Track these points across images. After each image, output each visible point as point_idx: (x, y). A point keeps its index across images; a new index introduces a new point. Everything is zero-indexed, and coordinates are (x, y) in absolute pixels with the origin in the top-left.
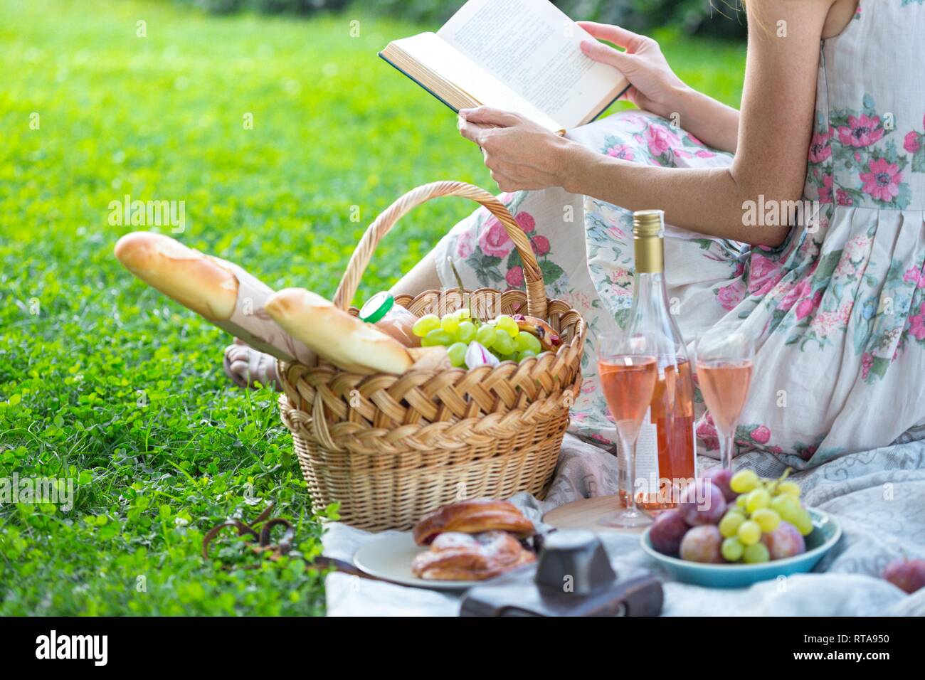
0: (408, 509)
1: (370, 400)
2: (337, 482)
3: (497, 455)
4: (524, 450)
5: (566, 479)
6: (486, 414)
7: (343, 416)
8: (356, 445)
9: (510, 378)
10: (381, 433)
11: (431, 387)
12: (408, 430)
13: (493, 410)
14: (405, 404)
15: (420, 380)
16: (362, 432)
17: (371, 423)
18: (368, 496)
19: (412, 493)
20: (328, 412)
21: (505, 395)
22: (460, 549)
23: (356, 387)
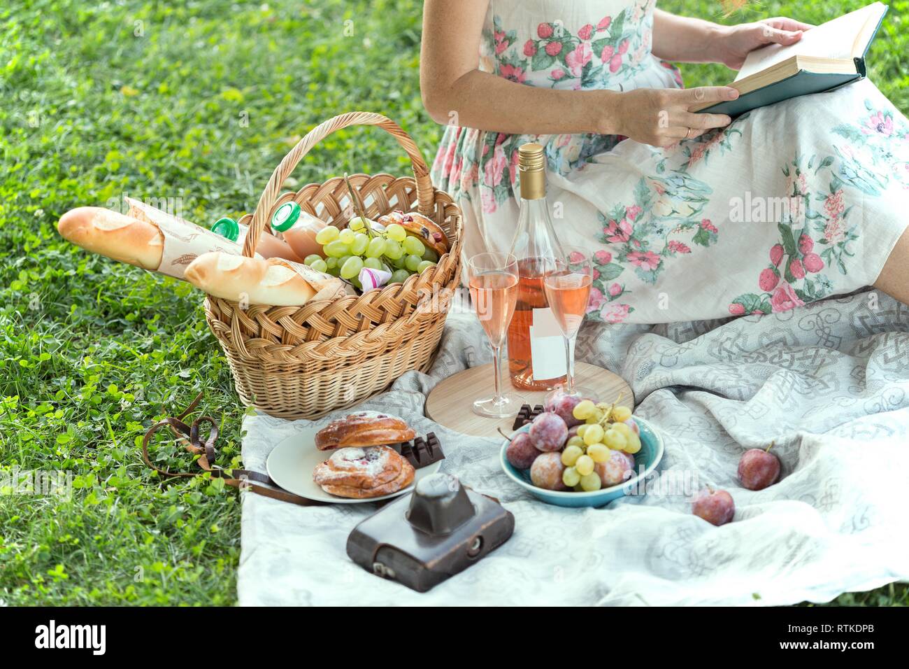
0: (313, 400)
1: (278, 323)
2: (254, 379)
3: (388, 351)
4: (411, 341)
5: (449, 353)
6: (377, 325)
7: (256, 332)
8: (267, 357)
9: (395, 296)
10: (288, 348)
11: (328, 313)
12: (311, 346)
13: (382, 322)
14: (306, 325)
15: (319, 308)
16: (272, 346)
17: (280, 340)
18: (279, 390)
19: (316, 389)
20: (243, 329)
21: (392, 310)
22: (350, 470)
23: (266, 313)
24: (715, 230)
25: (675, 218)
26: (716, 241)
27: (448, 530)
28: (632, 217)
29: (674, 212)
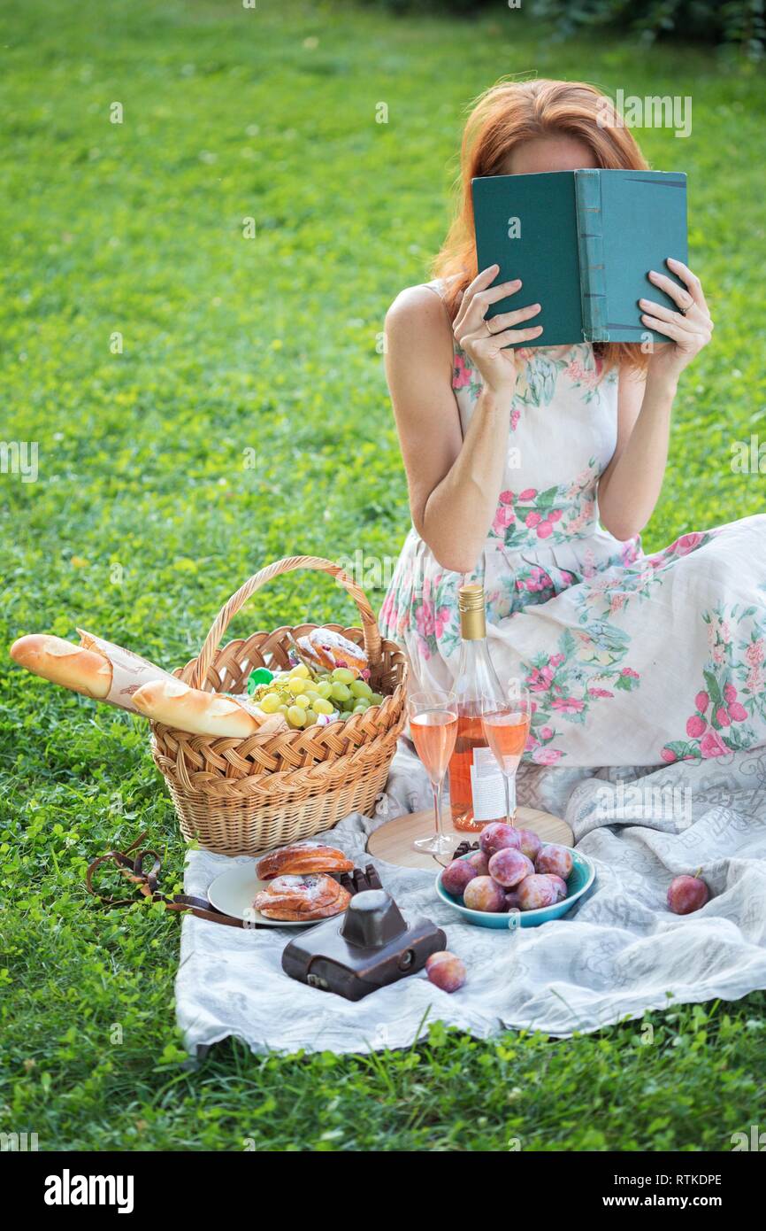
0: (256, 837)
1: (222, 756)
2: (198, 814)
3: (331, 790)
4: (354, 782)
6: (320, 762)
7: (201, 766)
8: (211, 790)
9: (338, 733)
10: (232, 781)
11: (271, 747)
12: (254, 779)
13: (325, 759)
14: (250, 759)
15: (263, 741)
16: (216, 780)
17: (224, 773)
18: (223, 826)
19: (259, 825)
20: (188, 763)
21: (335, 747)
22: (288, 894)
23: (211, 746)
24: (637, 676)
25: (594, 665)
26: (638, 686)
27: (380, 943)
28: (555, 665)
29: (595, 658)
